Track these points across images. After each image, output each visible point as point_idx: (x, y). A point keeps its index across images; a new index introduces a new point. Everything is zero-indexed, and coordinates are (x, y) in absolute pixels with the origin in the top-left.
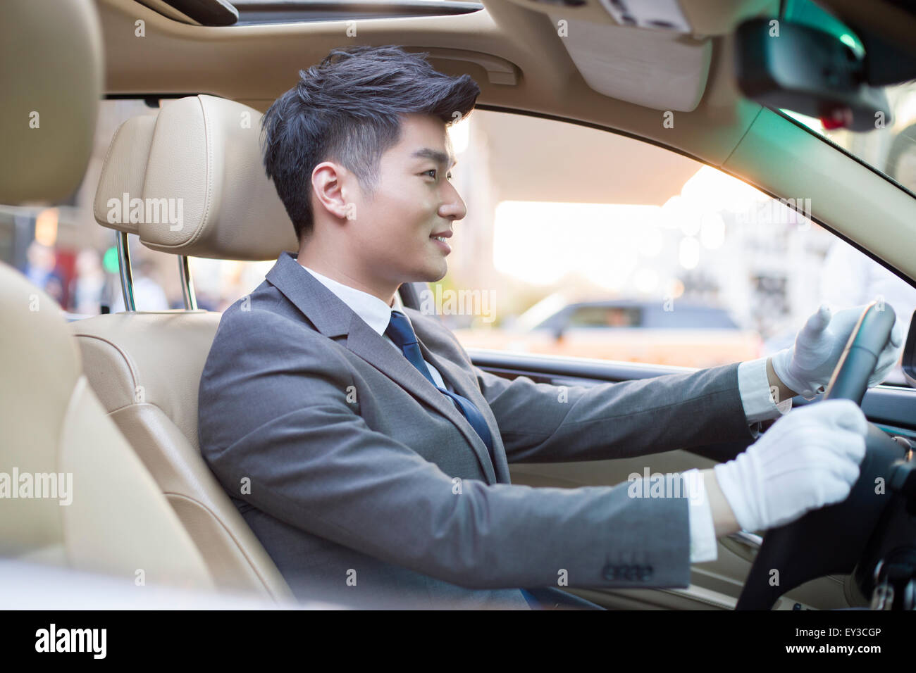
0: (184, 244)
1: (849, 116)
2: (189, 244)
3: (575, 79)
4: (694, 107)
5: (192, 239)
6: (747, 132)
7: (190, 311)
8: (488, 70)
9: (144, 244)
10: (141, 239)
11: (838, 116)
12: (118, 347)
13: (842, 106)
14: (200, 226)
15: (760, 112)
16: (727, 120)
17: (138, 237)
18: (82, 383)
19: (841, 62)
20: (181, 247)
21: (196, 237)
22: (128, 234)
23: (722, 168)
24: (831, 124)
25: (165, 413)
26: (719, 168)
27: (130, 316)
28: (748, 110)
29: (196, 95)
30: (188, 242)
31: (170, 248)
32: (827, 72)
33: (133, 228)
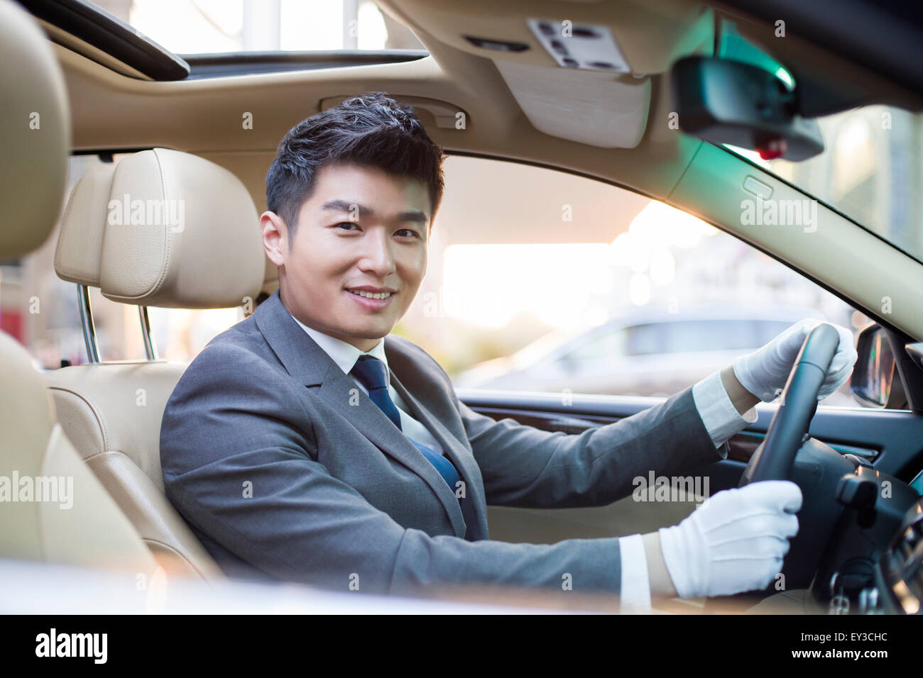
0: (146, 295)
1: (783, 146)
2: (150, 295)
3: (520, 121)
4: (637, 143)
5: (153, 289)
6: (689, 165)
7: (153, 361)
8: (435, 114)
9: (104, 296)
10: (103, 291)
11: (773, 146)
12: (84, 397)
13: (777, 137)
14: (161, 277)
15: (701, 146)
16: (670, 155)
17: (100, 289)
18: (57, 430)
19: (773, 94)
20: (143, 298)
21: (157, 287)
22: (88, 287)
23: (667, 201)
24: (769, 155)
25: (133, 460)
26: (663, 201)
27: (94, 367)
28: (689, 145)
29: (152, 149)
30: (149, 292)
31: (131, 299)
32: (760, 106)
33: (94, 281)
